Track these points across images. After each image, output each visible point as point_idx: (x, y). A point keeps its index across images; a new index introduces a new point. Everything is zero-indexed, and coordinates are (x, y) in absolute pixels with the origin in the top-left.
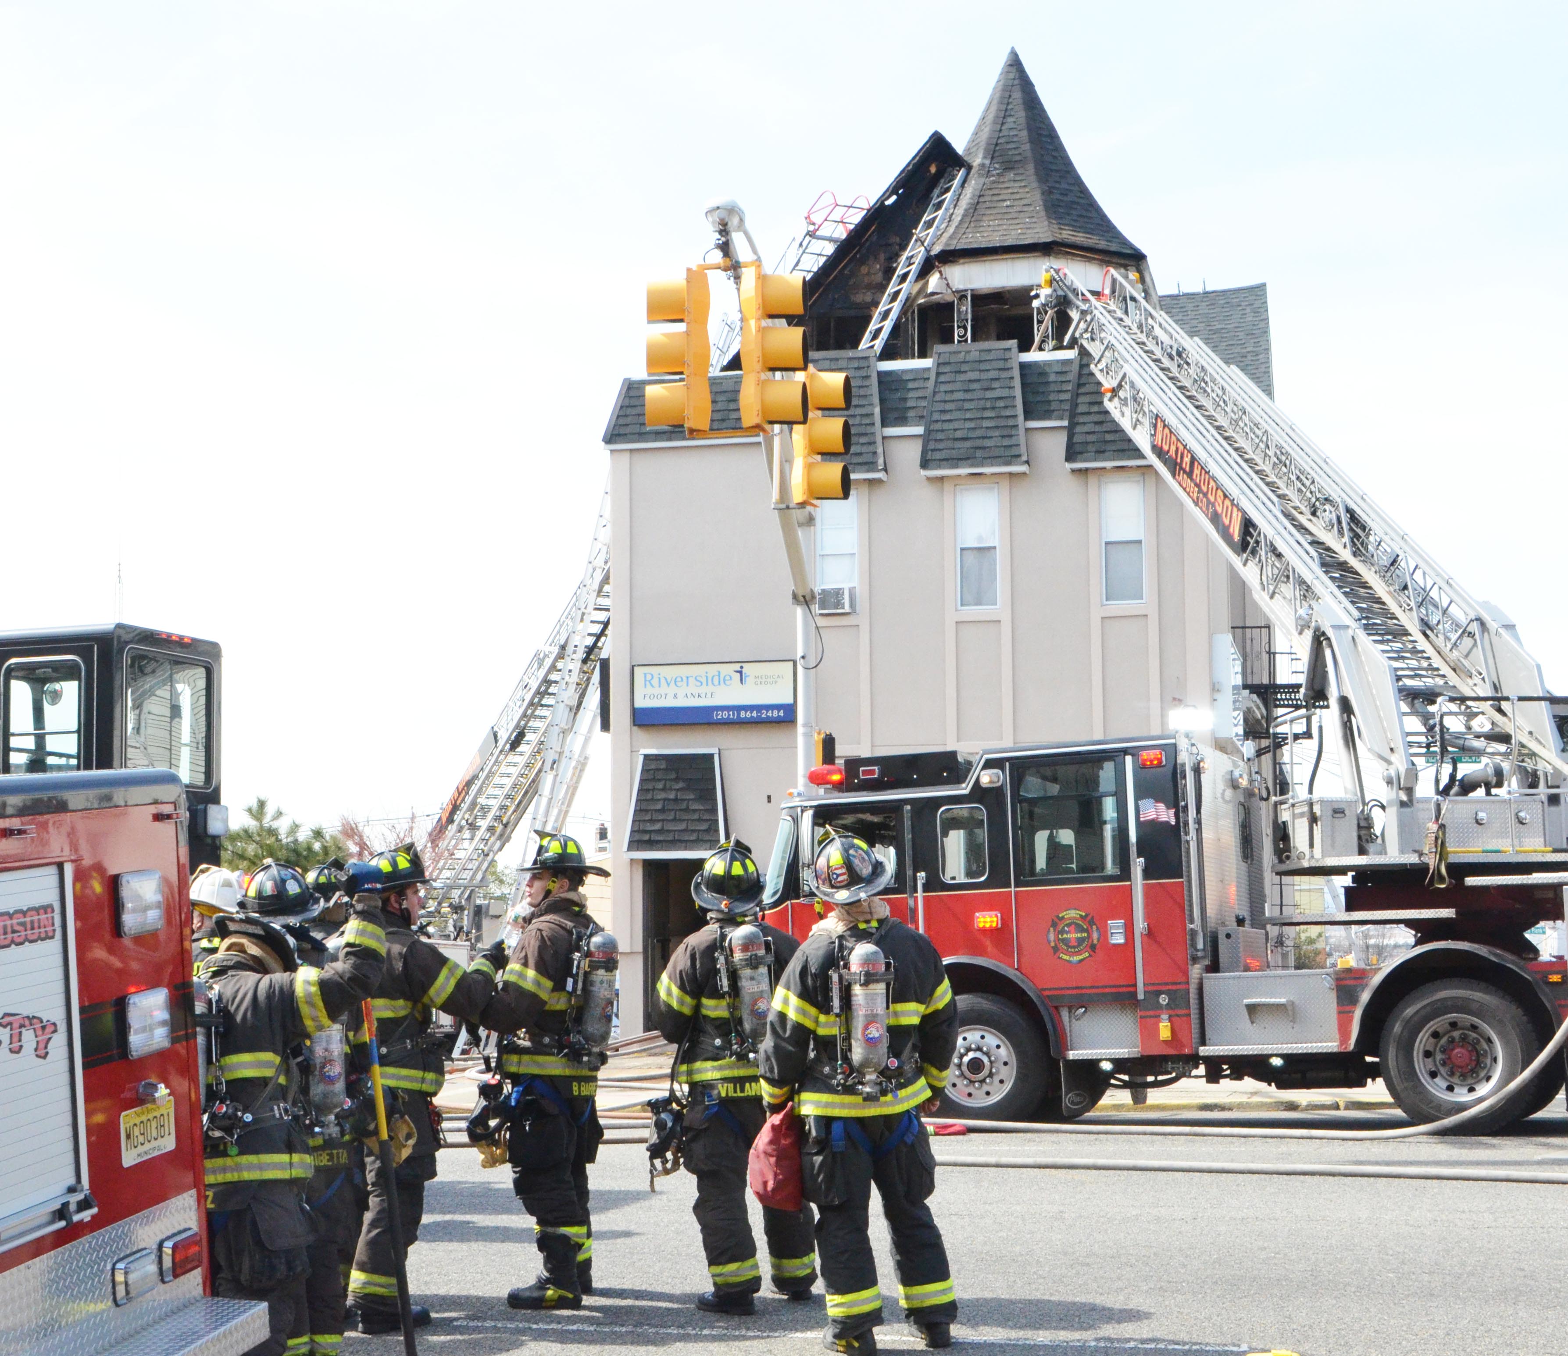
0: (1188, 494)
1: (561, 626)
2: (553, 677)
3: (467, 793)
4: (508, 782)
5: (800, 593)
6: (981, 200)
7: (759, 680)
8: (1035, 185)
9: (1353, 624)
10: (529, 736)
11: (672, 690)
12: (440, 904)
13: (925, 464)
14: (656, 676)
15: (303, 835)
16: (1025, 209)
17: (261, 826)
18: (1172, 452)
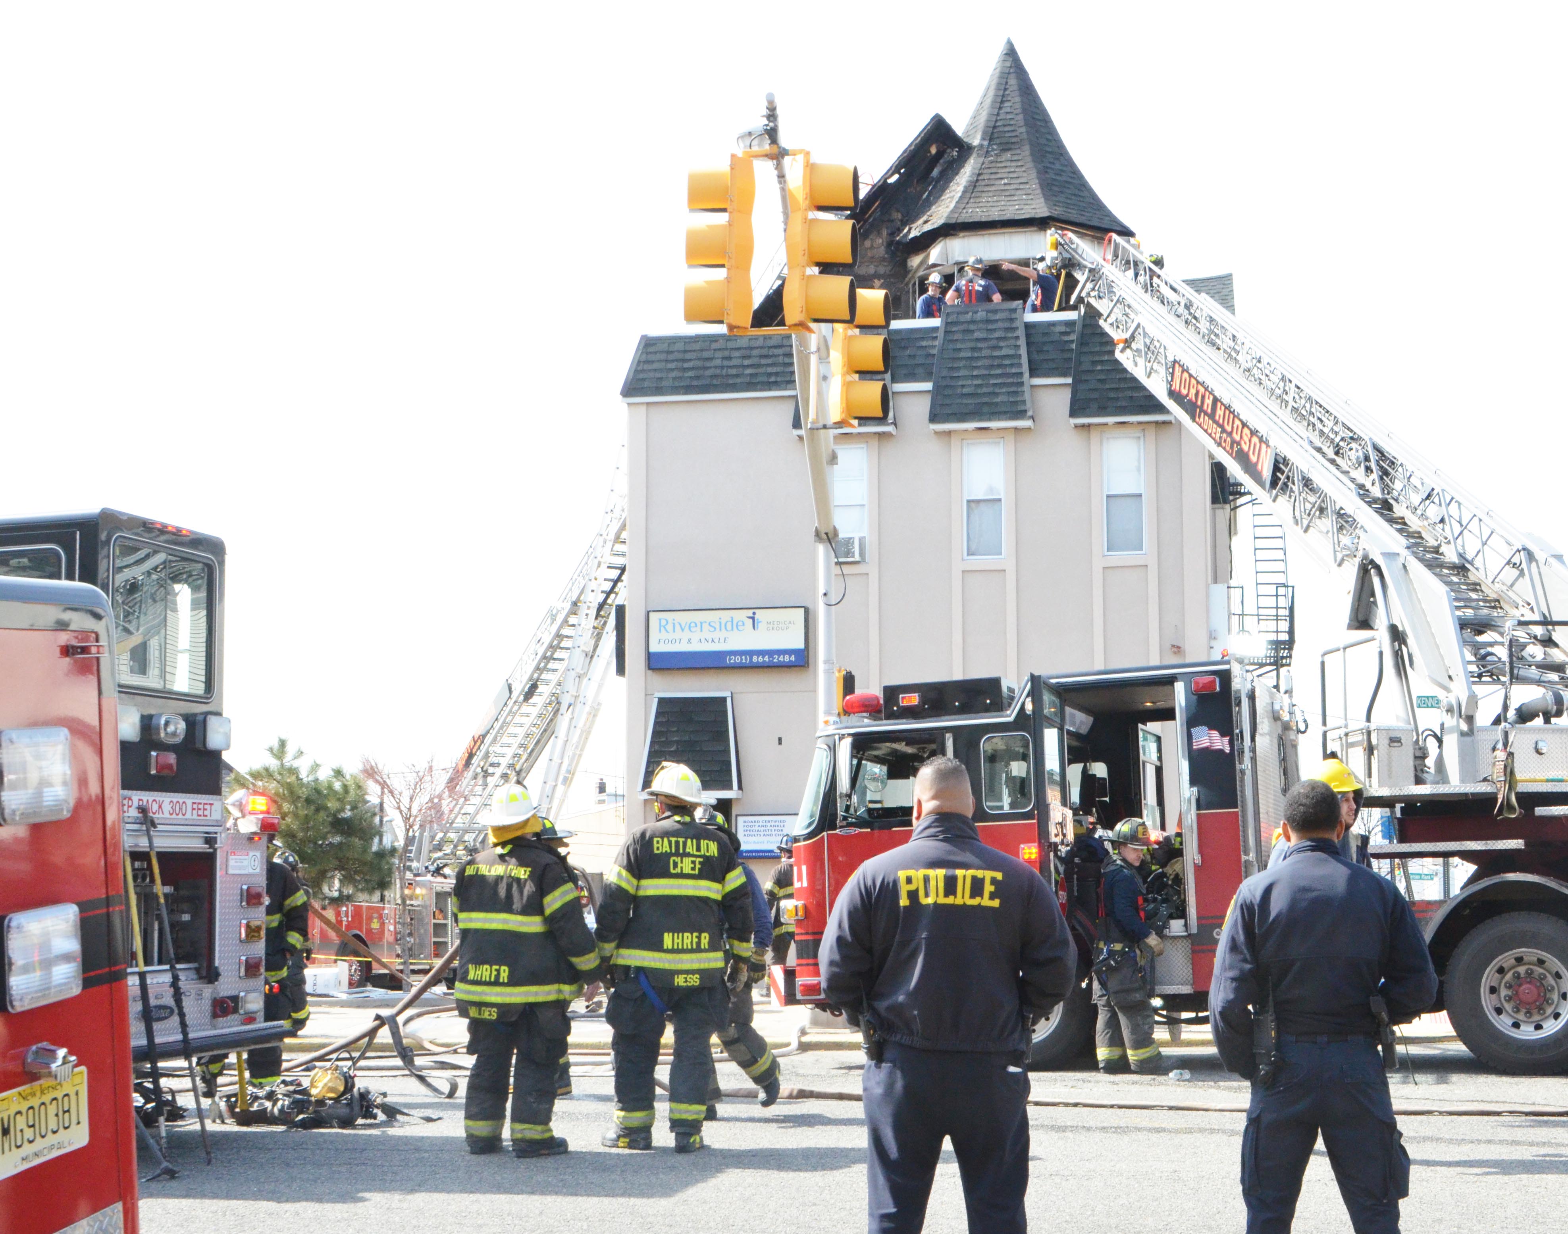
0: (1210, 435)
1: (573, 584)
2: (566, 631)
3: (482, 742)
4: (521, 732)
5: (823, 531)
6: (981, 178)
7: (771, 626)
8: (1030, 165)
9: (1405, 553)
10: (541, 688)
11: (686, 635)
12: (455, 846)
13: (934, 418)
14: (670, 622)
15: (324, 775)
16: (1021, 187)
17: (282, 765)
18: (1192, 396)
